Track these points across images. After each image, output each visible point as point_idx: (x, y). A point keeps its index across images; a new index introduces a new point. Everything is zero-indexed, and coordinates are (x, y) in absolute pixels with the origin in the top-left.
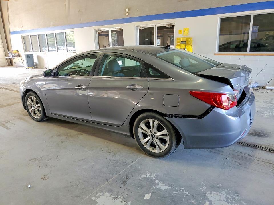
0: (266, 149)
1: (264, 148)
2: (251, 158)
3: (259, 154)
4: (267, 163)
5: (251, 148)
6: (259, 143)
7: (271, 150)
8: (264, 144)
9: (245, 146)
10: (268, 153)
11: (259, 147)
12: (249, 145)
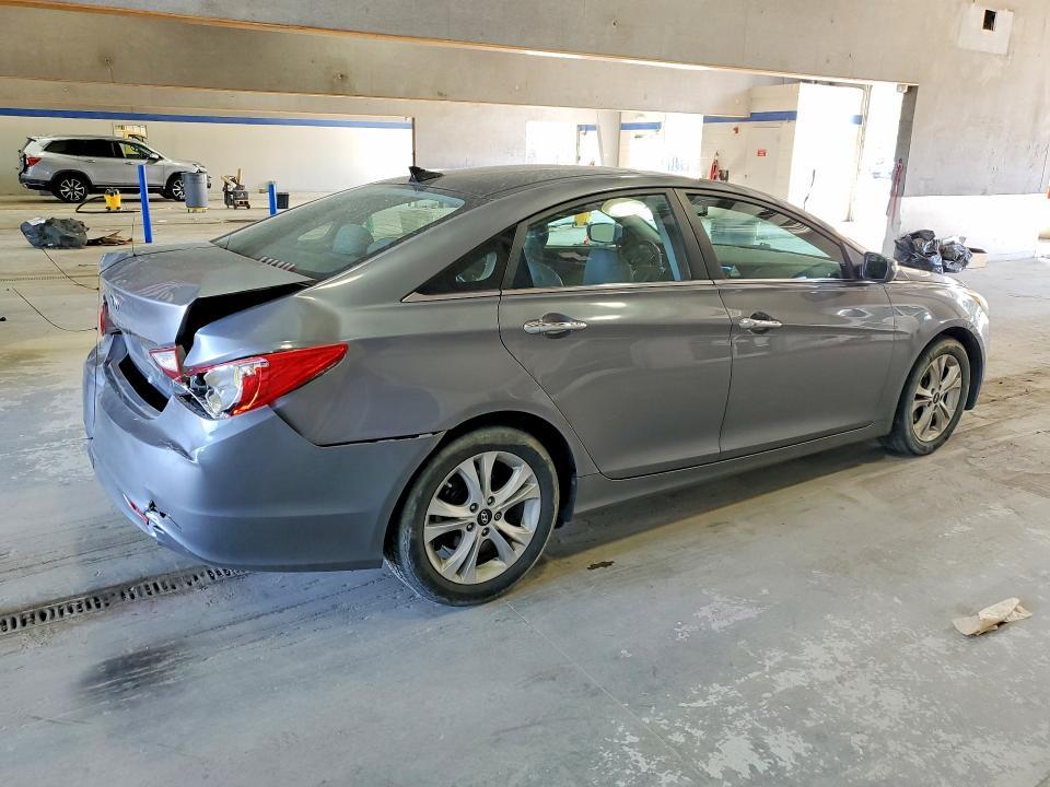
0: (56, 611)
1: (66, 613)
2: (85, 556)
3: (70, 581)
4: (31, 566)
5: (111, 584)
6: (96, 626)
7: (37, 618)
8: (76, 630)
9: (135, 582)
10: (45, 599)
11: (84, 607)
12: (128, 596)
